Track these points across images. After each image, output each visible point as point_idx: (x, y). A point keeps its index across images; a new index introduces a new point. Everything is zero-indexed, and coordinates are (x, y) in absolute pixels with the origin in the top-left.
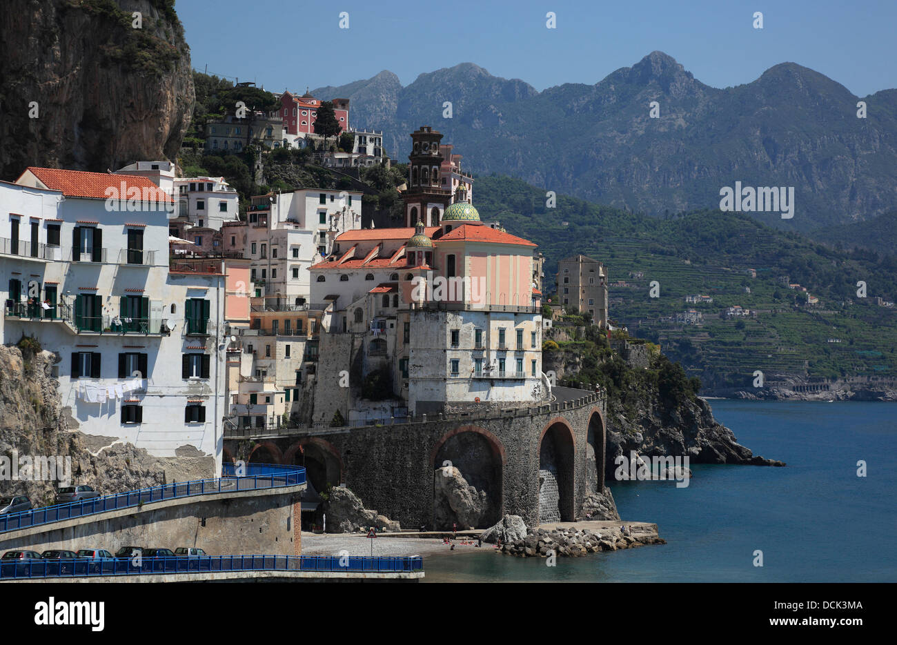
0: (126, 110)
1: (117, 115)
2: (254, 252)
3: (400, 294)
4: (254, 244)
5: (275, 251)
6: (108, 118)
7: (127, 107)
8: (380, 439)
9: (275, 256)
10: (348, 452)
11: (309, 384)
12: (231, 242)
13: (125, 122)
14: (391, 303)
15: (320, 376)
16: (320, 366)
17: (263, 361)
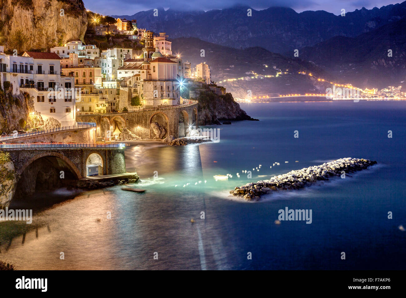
0: (68, 27)
1: (66, 28)
2: (103, 65)
3: (141, 77)
4: (103, 63)
5: (108, 65)
6: (64, 29)
7: (69, 26)
8: (135, 116)
9: (109, 66)
10: (127, 119)
11: (117, 101)
12: (97, 63)
13: (68, 30)
14: (139, 79)
15: (120, 99)
16: (120, 96)
17: (104, 95)
